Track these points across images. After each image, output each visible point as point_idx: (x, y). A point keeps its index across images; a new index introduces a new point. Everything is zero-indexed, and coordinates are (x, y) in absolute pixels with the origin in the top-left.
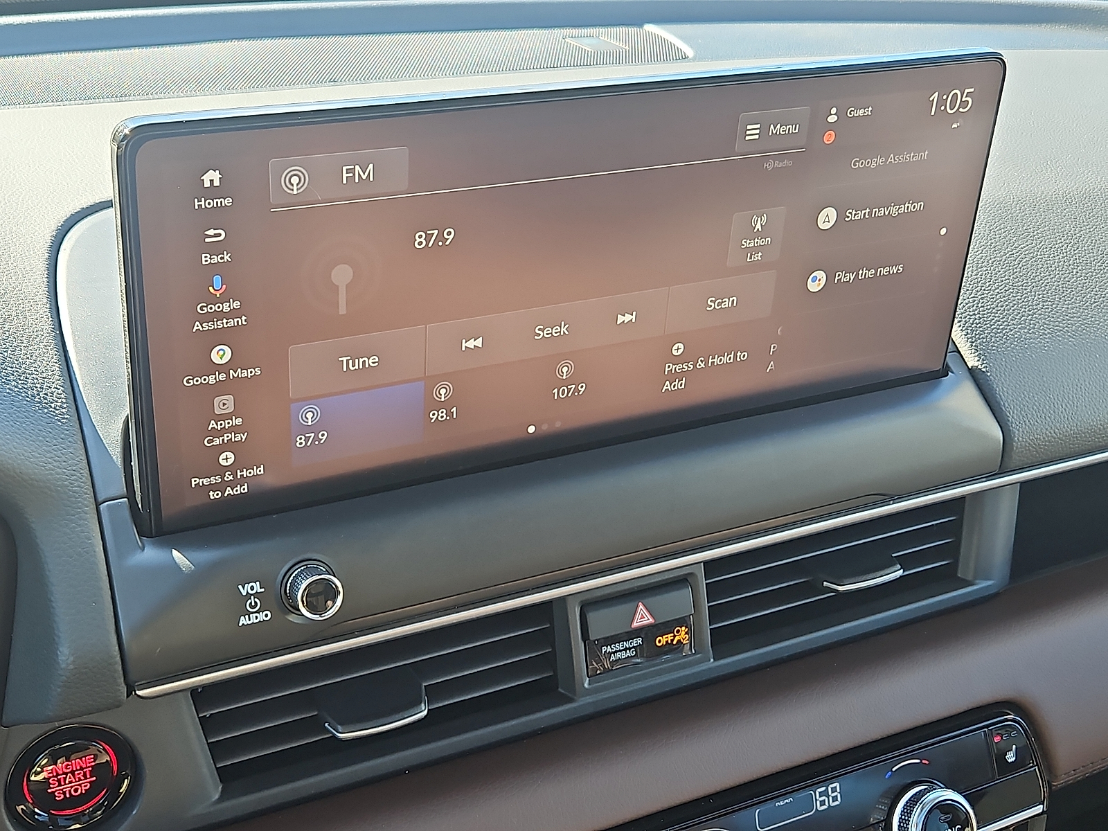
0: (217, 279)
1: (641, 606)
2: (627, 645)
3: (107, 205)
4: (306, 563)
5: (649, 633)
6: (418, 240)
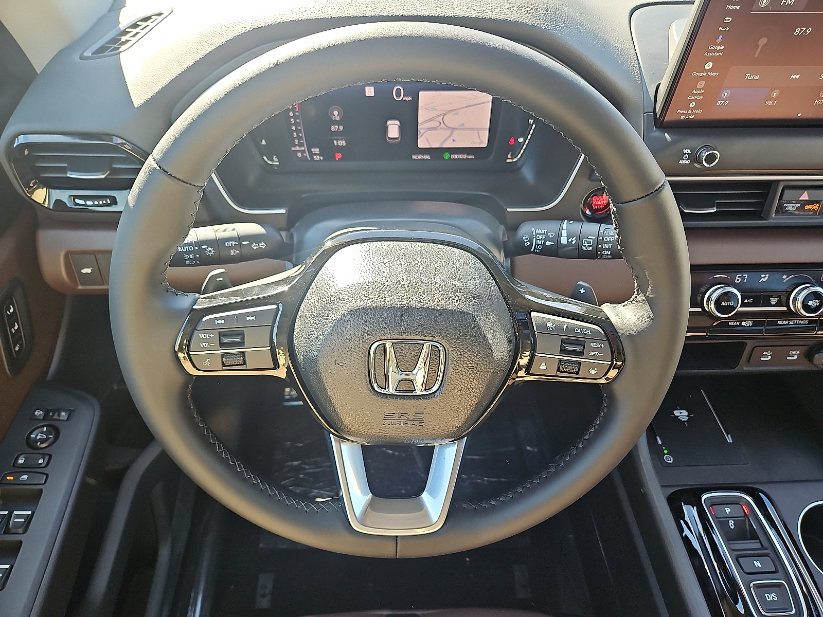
0: (721, 37)
1: (806, 192)
2: (794, 205)
4: (706, 147)
5: (804, 203)
6: (796, 31)
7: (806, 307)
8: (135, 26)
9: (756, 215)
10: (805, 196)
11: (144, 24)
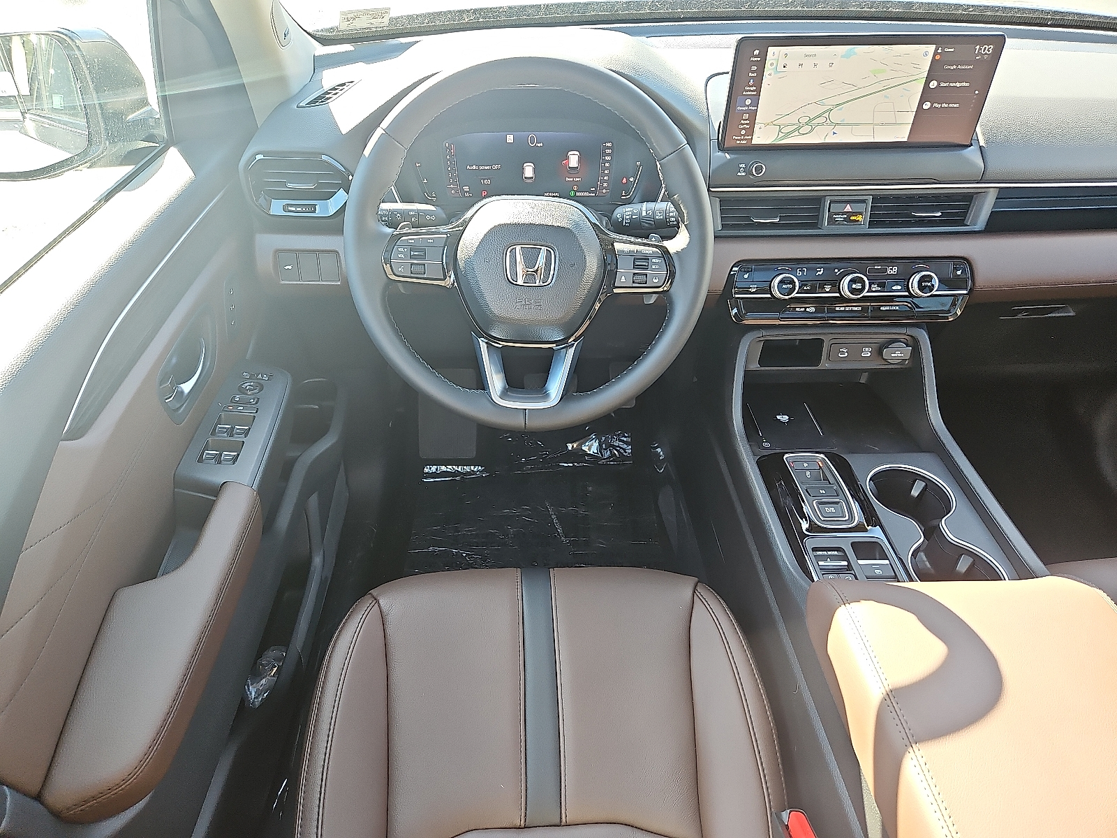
0: (752, 80)
2: (841, 216)
3: (728, 73)
4: (756, 162)
5: (850, 214)
7: (853, 291)
8: (334, 89)
9: (814, 226)
10: (848, 208)
11: (341, 88)
